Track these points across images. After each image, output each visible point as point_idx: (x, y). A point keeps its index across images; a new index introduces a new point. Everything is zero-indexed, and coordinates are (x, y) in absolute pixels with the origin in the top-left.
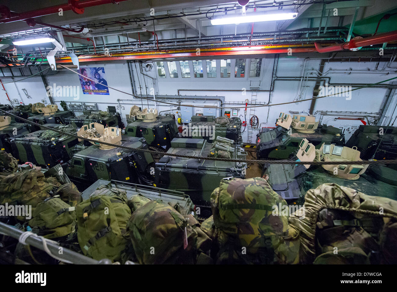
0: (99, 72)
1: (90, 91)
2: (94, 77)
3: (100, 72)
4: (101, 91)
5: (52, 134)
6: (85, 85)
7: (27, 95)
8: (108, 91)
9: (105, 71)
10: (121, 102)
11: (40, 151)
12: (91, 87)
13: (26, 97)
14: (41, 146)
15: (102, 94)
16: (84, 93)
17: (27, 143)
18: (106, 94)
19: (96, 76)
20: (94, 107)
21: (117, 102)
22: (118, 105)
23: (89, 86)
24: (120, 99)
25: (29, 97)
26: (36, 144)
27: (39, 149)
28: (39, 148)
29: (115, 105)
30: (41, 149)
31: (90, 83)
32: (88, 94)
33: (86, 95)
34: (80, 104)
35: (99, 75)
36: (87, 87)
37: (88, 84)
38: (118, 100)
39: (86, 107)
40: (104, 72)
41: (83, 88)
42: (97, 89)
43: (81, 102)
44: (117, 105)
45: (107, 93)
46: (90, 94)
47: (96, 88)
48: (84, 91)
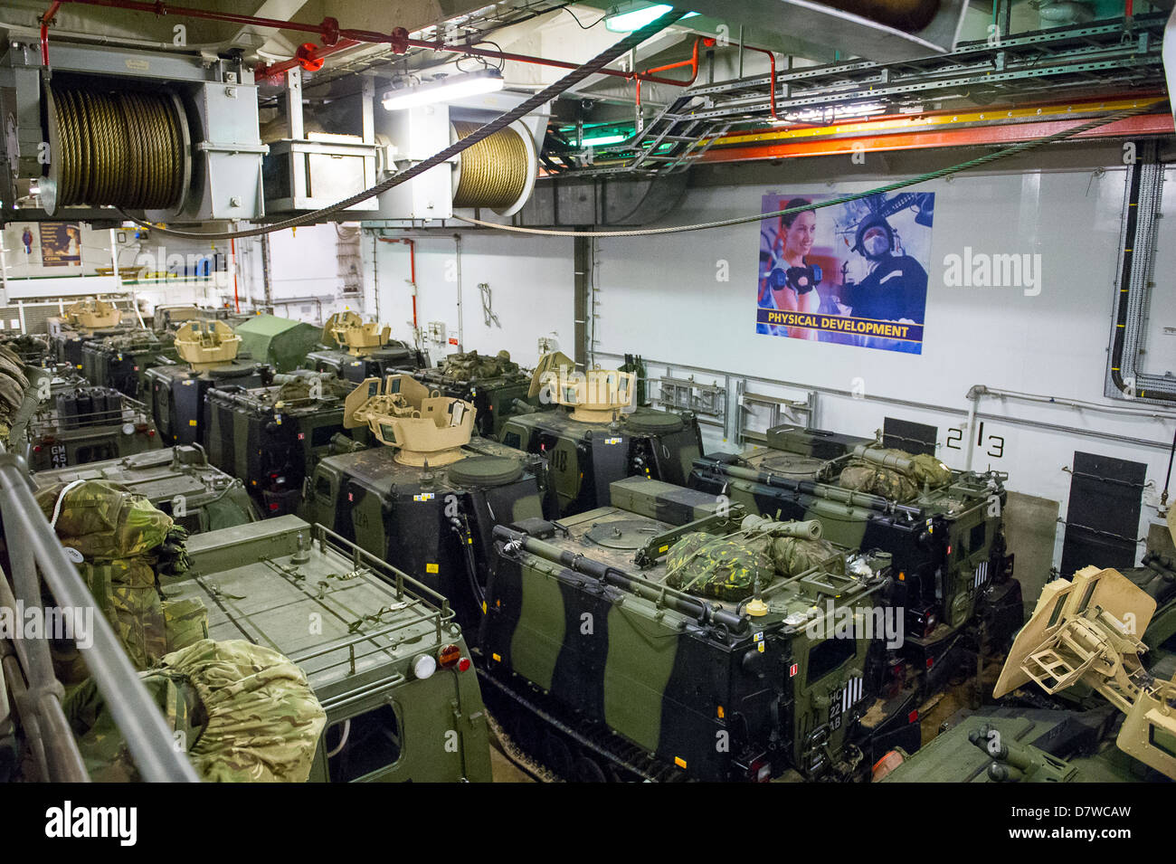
0: (892, 220)
1: (798, 320)
2: (853, 243)
3: (902, 220)
4: (868, 327)
5: (738, 566)
6: (777, 288)
7: (487, 310)
8: (916, 333)
9: (938, 213)
10: (987, 406)
11: (663, 664)
12: (814, 301)
13: (480, 317)
14: (683, 637)
15: (871, 345)
16: (761, 330)
17: (591, 585)
18: (897, 348)
19: (870, 244)
20: (796, 409)
21: (968, 405)
22: (969, 419)
23: (803, 291)
24: (993, 384)
25: (491, 319)
26: (648, 610)
27: (658, 650)
28: (662, 643)
29: (943, 423)
30: (670, 654)
31: (818, 275)
32: (786, 334)
33: (769, 338)
34: (721, 382)
35: (890, 234)
36: (792, 296)
37: (803, 281)
38: (978, 393)
39: (749, 403)
40: (925, 220)
41: (763, 300)
42: (845, 311)
43: (728, 375)
44: (956, 421)
45: (913, 340)
46: (797, 336)
47: (842, 308)
48: (762, 316)
